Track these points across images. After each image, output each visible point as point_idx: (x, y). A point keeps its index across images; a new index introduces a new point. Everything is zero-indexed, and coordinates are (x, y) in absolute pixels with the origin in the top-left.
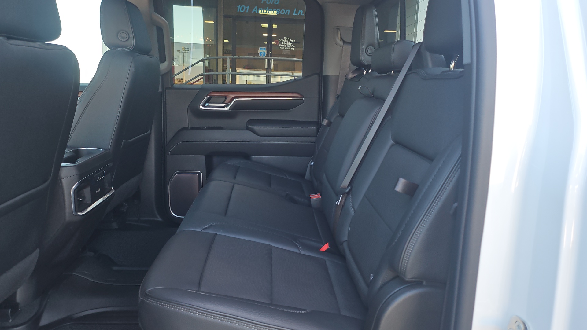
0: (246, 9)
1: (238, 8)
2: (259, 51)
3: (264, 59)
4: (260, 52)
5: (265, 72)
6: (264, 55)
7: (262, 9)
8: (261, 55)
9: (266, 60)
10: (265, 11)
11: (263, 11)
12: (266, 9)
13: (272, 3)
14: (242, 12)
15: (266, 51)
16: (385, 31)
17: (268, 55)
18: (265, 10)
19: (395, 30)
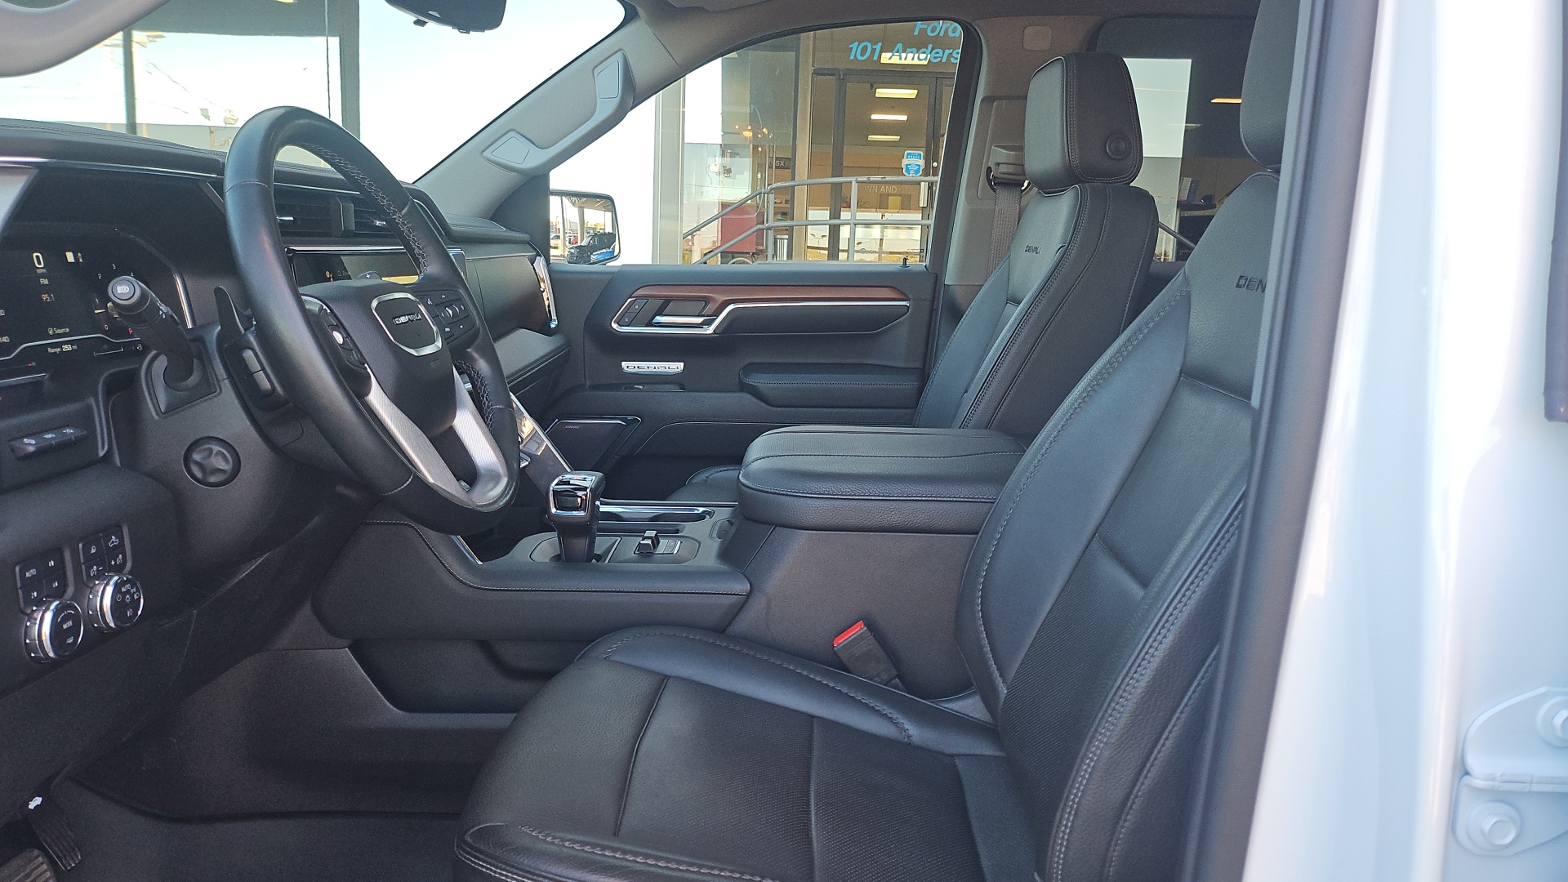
0: (874, 50)
1: (852, 48)
2: (905, 162)
3: (919, 183)
4: (907, 165)
5: (918, 216)
6: (917, 172)
7: (915, 50)
8: (908, 171)
9: (923, 184)
10: (910, 56)
11: (916, 55)
12: (924, 50)
13: (942, 34)
14: (863, 58)
15: (922, 162)
16: (1213, 101)
17: (926, 173)
18: (924, 53)
19: (1239, 97)
